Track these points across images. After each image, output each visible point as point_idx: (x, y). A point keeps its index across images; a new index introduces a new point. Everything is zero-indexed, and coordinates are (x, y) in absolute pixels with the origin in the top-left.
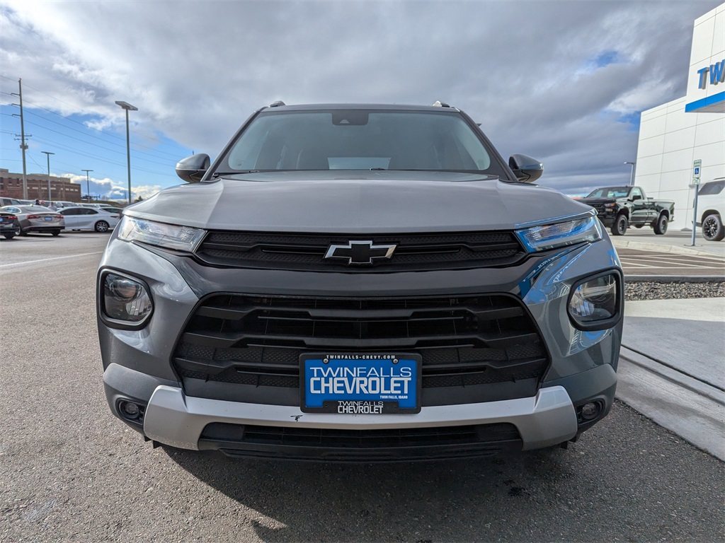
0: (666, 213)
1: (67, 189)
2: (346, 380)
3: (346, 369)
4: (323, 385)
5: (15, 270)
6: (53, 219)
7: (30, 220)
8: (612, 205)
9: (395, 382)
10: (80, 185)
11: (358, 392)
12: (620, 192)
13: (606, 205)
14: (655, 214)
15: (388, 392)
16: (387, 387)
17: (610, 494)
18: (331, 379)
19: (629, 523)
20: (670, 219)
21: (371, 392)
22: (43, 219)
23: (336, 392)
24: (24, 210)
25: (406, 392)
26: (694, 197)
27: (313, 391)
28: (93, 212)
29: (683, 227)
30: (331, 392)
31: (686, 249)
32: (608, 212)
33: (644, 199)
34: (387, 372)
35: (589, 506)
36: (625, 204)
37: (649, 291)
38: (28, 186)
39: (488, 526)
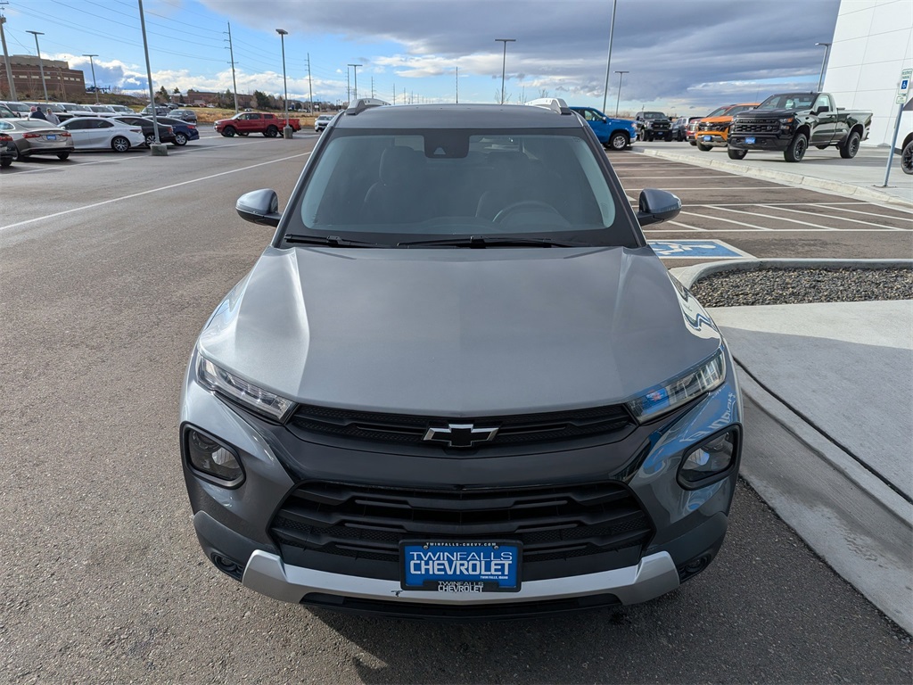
0: (858, 129)
1: (66, 79)
2: (446, 563)
3: (446, 554)
4: (423, 567)
5: (29, 235)
6: (58, 137)
7: (29, 140)
8: (790, 120)
9: (496, 565)
10: (82, 72)
11: (458, 573)
12: (801, 100)
13: (781, 120)
14: (845, 129)
15: (489, 573)
16: (488, 568)
17: (712, 622)
18: (431, 562)
19: (726, 662)
20: (864, 135)
21: (471, 572)
22: (45, 138)
23: (436, 572)
24: (20, 126)
25: (506, 573)
26: (897, 114)
27: (412, 571)
28: (107, 125)
29: (881, 143)
30: (431, 572)
31: (874, 193)
32: (783, 130)
33: (832, 110)
34: (487, 556)
35: (688, 637)
36: (807, 118)
37: (810, 288)
38: (14, 73)
39: (585, 665)
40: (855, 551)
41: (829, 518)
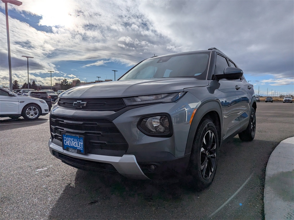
3: (70, 138)
11: (73, 146)
16: (78, 145)
18: (68, 141)
23: (69, 145)
25: (82, 148)
27: (65, 144)
40: (287, 218)
41: (290, 206)
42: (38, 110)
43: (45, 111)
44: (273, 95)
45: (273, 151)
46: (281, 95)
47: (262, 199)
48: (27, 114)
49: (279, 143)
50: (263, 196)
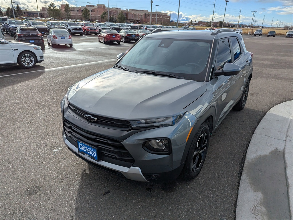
1: (165, 18)
2: (85, 148)
10: (171, 16)
27: (80, 148)
40: (252, 210)
41: (257, 197)
42: (33, 58)
43: (41, 58)
44: (277, 25)
45: (258, 125)
46: (286, 25)
47: (238, 189)
48: (24, 63)
49: (266, 113)
50: (239, 186)
